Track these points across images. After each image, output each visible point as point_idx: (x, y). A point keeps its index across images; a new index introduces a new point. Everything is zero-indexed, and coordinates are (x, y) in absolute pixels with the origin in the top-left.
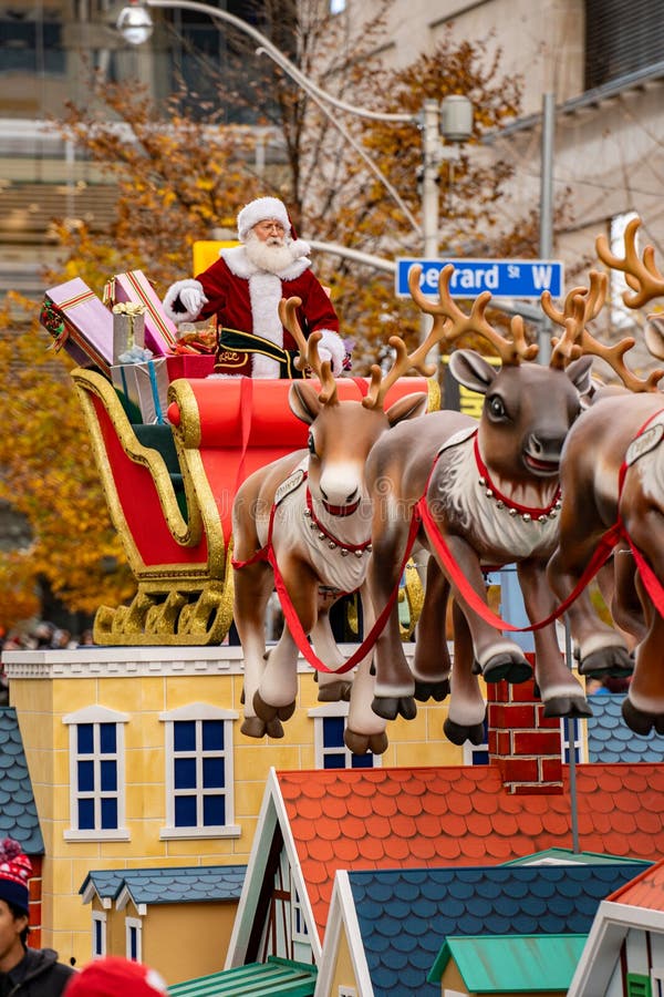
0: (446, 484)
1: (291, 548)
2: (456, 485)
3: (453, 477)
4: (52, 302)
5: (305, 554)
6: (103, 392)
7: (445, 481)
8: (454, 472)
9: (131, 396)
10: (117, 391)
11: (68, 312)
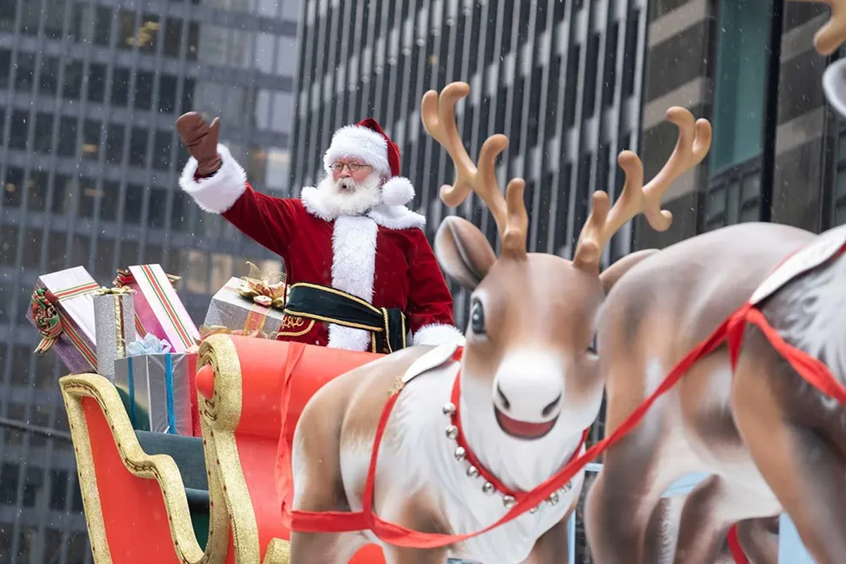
0: (792, 323)
1: (412, 492)
2: (817, 322)
3: (809, 310)
4: (46, 289)
5: (435, 505)
6: (101, 390)
7: (792, 317)
8: (811, 301)
9: (138, 399)
10: (120, 391)
11: (65, 303)
